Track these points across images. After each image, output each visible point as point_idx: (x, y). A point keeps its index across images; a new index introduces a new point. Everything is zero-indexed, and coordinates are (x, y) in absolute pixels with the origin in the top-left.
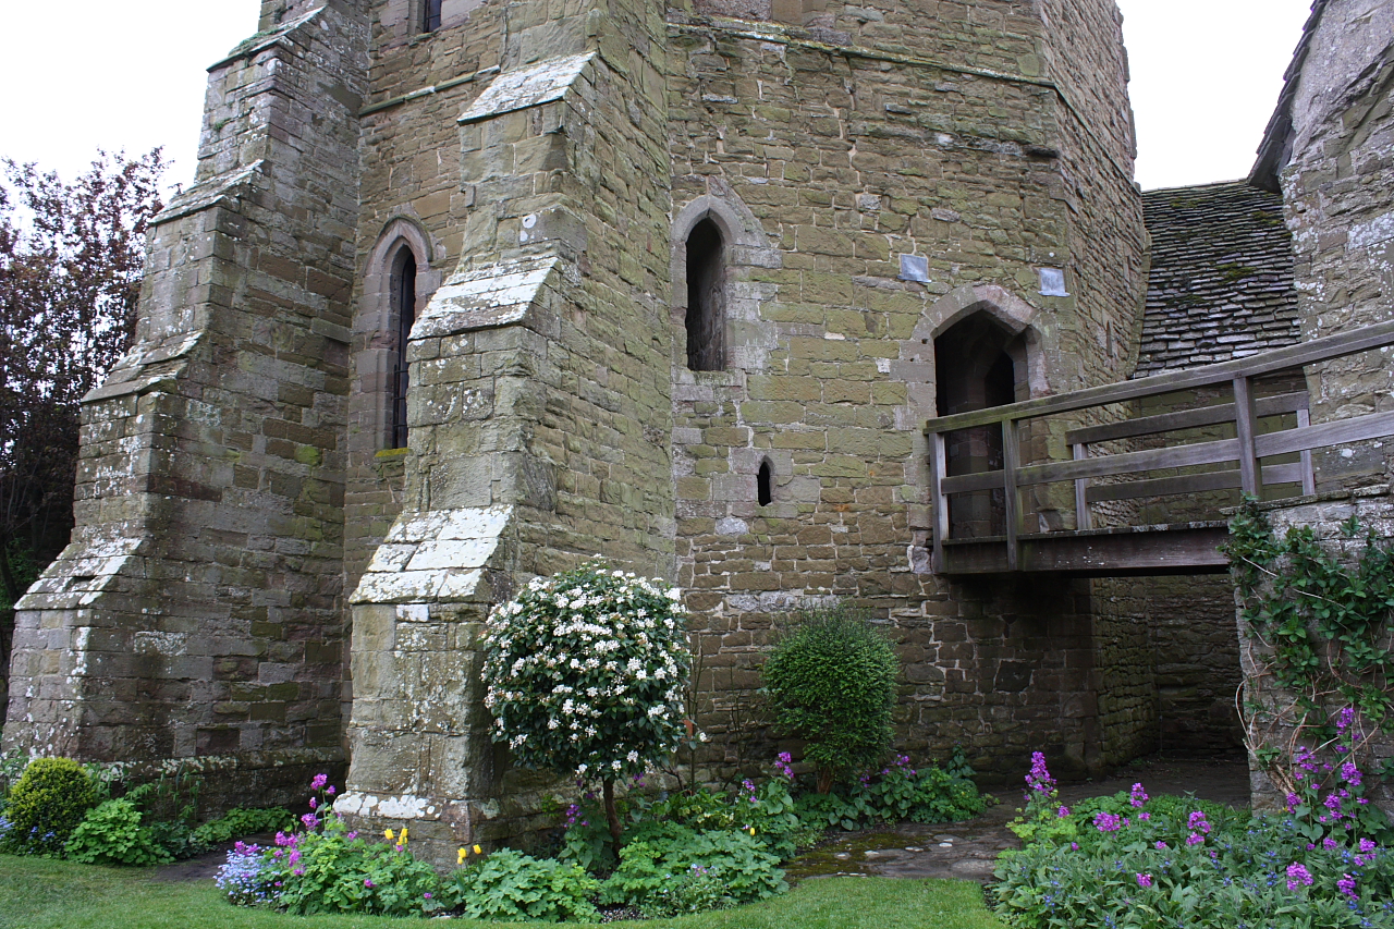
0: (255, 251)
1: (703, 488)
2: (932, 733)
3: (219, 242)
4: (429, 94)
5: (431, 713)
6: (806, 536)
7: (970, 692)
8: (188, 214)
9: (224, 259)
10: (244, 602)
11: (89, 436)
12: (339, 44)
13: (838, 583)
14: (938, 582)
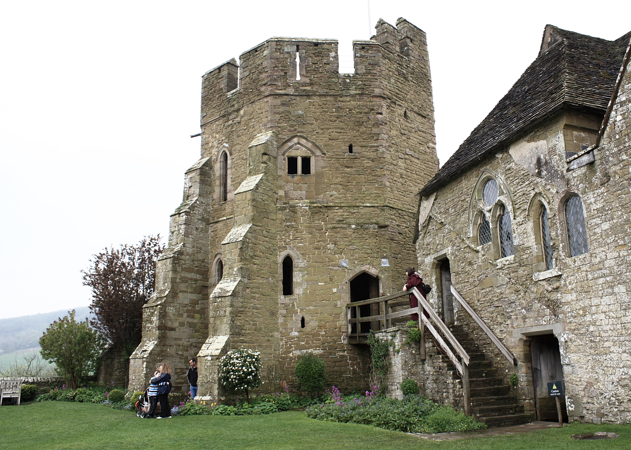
0: (182, 267)
1: (287, 325)
2: (349, 384)
3: (173, 267)
4: (225, 220)
5: (211, 379)
6: (313, 335)
7: (359, 374)
8: (166, 259)
9: (174, 271)
10: (182, 355)
11: (145, 316)
12: (202, 206)
13: (322, 347)
14: (350, 346)
